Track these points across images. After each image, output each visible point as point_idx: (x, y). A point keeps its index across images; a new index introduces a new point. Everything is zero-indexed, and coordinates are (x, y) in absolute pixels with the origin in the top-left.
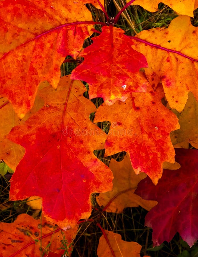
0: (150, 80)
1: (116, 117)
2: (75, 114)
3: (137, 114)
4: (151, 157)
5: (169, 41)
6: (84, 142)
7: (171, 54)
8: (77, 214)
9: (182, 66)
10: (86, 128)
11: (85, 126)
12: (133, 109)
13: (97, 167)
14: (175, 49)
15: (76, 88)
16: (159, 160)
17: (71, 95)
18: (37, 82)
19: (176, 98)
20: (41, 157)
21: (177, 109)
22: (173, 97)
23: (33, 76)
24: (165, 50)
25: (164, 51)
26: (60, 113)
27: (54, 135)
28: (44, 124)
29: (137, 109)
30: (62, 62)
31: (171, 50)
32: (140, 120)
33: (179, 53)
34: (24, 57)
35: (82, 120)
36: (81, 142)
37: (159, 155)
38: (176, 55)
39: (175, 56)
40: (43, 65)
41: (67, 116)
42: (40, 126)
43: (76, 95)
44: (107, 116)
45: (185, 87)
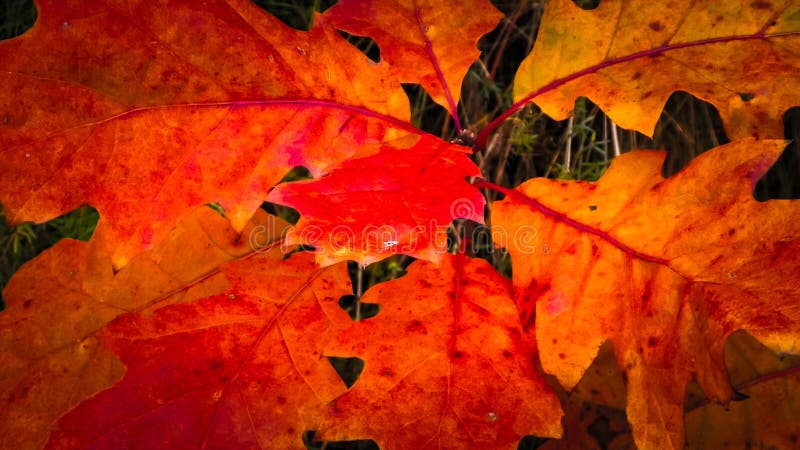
0: (520, 299)
1: (384, 353)
2: (297, 333)
3: (446, 368)
5: (593, 208)
6: (288, 401)
7: (586, 241)
9: (601, 265)
10: (308, 373)
11: (308, 368)
12: (443, 355)
14: (599, 224)
15: (326, 281)
17: (307, 294)
18: (193, 200)
19: (563, 345)
20: (159, 401)
21: (559, 377)
22: (555, 341)
23: (187, 183)
24: (575, 227)
25: (571, 229)
26: (260, 322)
27: (218, 364)
28: (203, 331)
29: (456, 356)
30: (280, 177)
31: (588, 227)
32: (453, 382)
33: (605, 236)
34: (179, 132)
35: (307, 351)
36: (281, 400)
38: (597, 238)
39: (593, 241)
40: (222, 164)
41: (274, 334)
42: (191, 331)
43: (320, 295)
44: (364, 347)
45: (598, 325)
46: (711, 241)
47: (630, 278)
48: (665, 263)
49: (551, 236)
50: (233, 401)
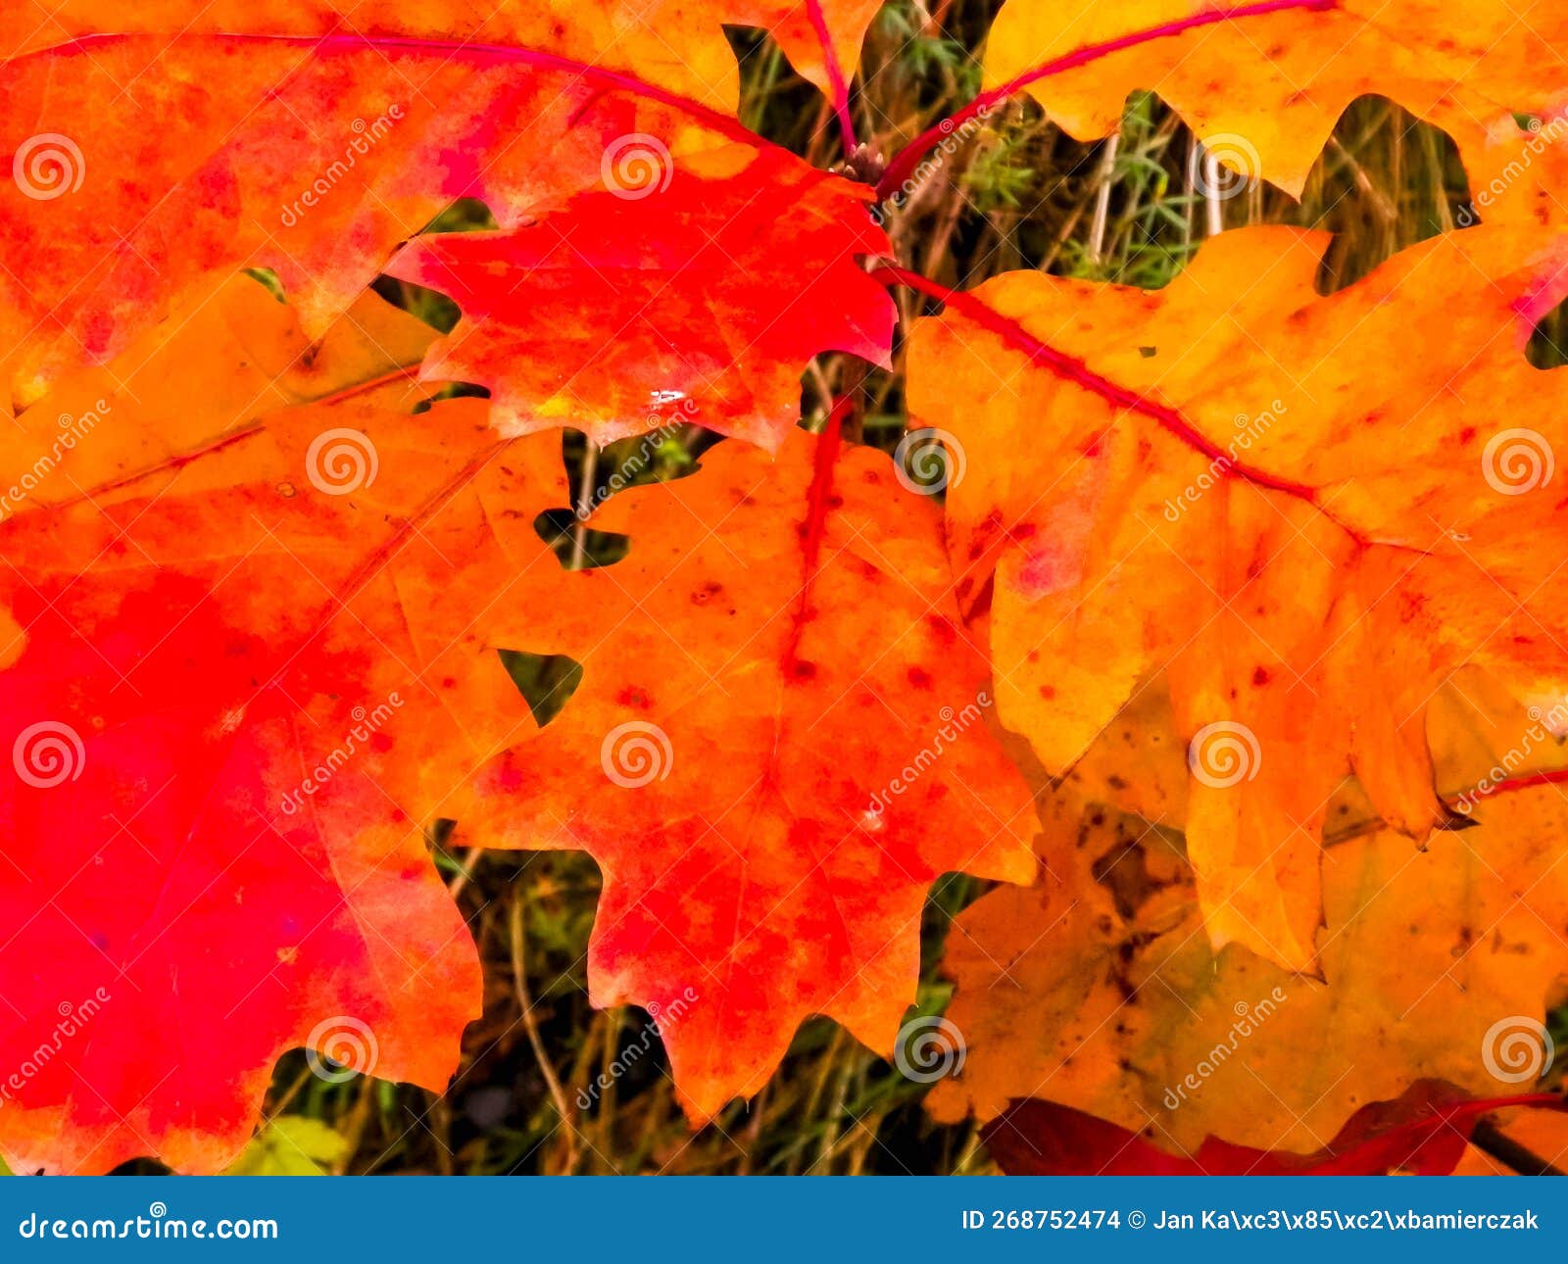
0: (960, 551)
1: (632, 653)
2: (429, 589)
3: (777, 699)
4: (739, 949)
5: (1149, 352)
6: (398, 745)
7: (1125, 421)
8: (139, 1114)
9: (1157, 486)
10: (449, 683)
11: (450, 671)
12: (772, 666)
13: (407, 911)
14: (1158, 391)
15: (508, 472)
16: (786, 989)
17: (461, 500)
18: (213, 255)
19: (1049, 666)
20: (95, 720)
21: (1036, 741)
22: (1033, 657)
23: (205, 217)
24: (1102, 393)
25: (1091, 397)
26: (345, 556)
27: (239, 645)
28: (213, 567)
29: (798, 671)
30: (422, 218)
31: (1133, 395)
32: (785, 732)
33: (1171, 420)
34: (194, 96)
35: (452, 633)
36: (384, 744)
37: (801, 956)
38: (1150, 422)
39: (1141, 430)
41: (378, 585)
42: (185, 565)
43: (493, 503)
44: (585, 634)
45: (1137, 627)
46: (1416, 453)
47: (1221, 521)
48: (1306, 493)
49: (1043, 409)
50: (270, 735)
